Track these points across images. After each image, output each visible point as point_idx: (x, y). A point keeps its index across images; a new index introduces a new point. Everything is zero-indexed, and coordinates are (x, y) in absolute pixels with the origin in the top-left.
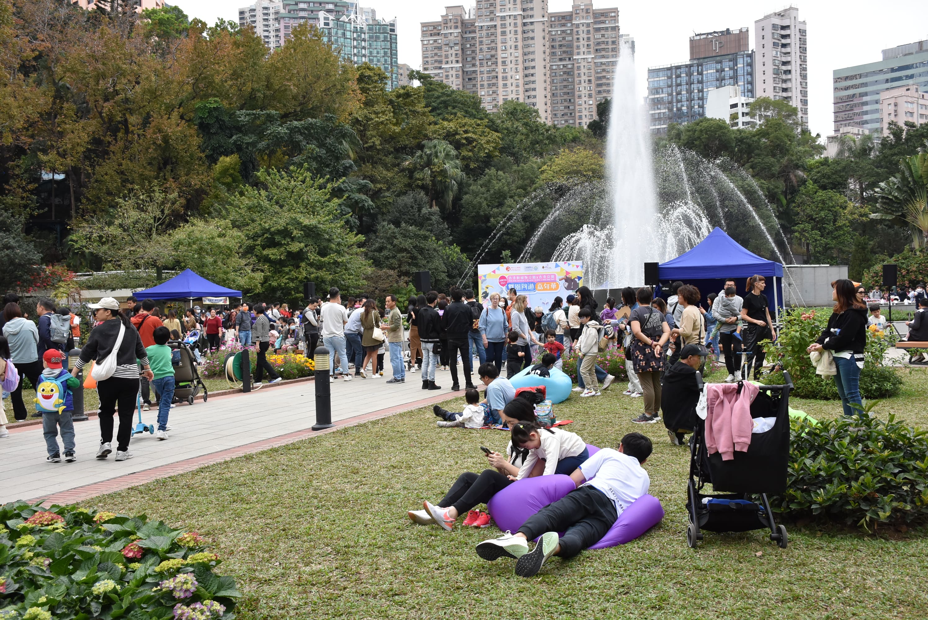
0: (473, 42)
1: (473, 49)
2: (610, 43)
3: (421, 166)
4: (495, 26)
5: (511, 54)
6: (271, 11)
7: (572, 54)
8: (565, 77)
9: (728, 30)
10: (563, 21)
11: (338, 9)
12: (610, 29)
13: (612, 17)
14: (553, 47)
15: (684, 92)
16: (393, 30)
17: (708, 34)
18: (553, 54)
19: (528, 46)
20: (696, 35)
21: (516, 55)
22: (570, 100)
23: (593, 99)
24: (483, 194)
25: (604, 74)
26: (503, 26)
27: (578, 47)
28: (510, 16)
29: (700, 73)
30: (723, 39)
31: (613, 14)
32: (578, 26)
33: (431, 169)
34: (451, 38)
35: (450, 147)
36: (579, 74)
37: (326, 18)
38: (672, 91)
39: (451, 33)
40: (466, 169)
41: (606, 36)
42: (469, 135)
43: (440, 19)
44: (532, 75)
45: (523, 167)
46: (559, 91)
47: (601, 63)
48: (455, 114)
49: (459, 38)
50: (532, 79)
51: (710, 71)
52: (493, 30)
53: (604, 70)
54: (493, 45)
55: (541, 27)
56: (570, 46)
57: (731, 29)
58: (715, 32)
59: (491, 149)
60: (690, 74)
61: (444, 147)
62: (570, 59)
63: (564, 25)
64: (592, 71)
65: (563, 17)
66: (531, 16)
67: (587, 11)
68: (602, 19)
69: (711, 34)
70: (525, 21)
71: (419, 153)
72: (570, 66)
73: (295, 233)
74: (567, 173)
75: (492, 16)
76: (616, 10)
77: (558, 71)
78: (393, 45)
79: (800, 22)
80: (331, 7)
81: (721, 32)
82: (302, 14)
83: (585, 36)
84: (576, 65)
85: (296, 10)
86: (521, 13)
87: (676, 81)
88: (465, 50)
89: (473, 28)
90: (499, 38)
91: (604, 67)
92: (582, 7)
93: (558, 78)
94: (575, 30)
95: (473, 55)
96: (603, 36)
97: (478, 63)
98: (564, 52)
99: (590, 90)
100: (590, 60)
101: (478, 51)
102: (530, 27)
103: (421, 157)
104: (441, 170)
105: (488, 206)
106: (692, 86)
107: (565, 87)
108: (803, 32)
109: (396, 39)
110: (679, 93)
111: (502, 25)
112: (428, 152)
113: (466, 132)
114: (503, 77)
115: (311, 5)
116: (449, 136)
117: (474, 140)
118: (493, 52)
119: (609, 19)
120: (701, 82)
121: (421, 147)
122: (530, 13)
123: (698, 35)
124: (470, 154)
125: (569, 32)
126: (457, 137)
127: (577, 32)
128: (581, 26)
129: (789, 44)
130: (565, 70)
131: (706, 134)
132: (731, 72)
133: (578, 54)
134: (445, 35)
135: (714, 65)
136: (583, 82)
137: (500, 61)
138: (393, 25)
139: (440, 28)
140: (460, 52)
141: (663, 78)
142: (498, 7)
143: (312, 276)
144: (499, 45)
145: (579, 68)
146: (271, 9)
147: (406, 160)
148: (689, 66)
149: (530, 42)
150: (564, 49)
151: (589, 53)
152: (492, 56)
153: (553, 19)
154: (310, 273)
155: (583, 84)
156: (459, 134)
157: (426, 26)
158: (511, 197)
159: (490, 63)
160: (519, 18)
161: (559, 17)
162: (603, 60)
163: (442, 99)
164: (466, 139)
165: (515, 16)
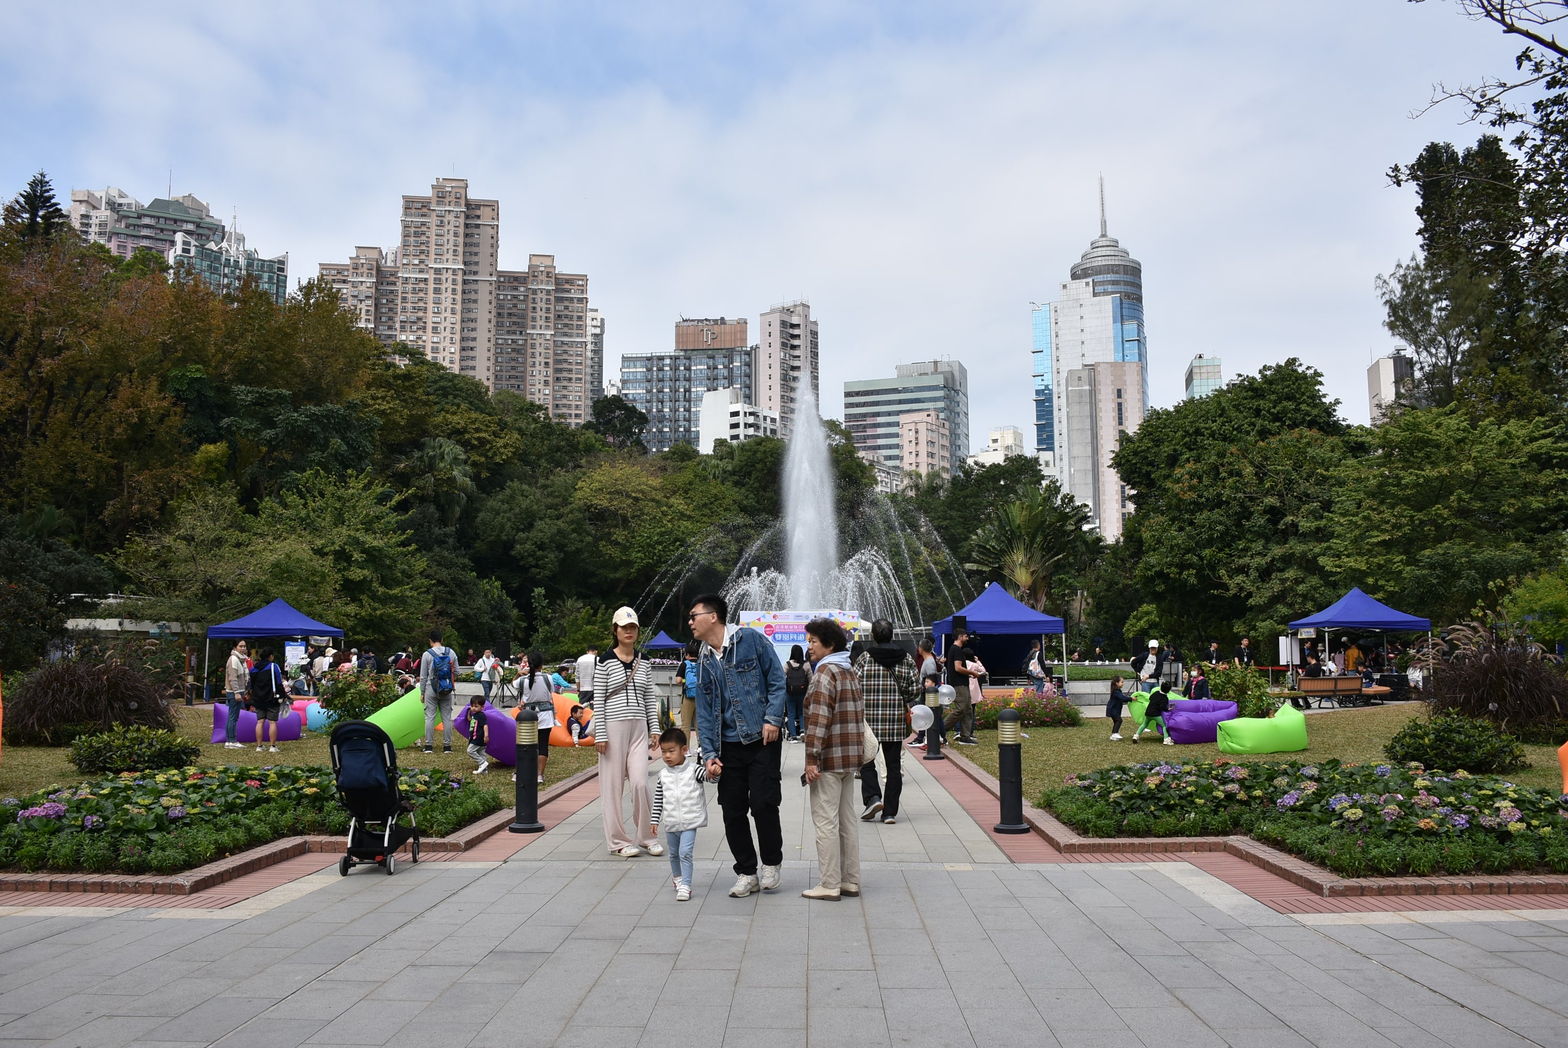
0: (391, 297)
1: (391, 305)
2: (575, 318)
3: (421, 470)
4: (426, 280)
5: (445, 319)
6: (94, 221)
7: (524, 326)
8: (514, 355)
9: (722, 319)
10: (515, 284)
11: (200, 231)
12: (575, 301)
13: (579, 285)
14: (499, 314)
15: (667, 390)
16: (282, 270)
17: (698, 321)
18: (499, 325)
19: (469, 311)
20: (684, 321)
21: (453, 320)
22: (519, 386)
23: (551, 388)
24: (505, 512)
25: (565, 357)
26: (438, 281)
27: (534, 319)
28: (447, 269)
29: (688, 369)
30: (716, 329)
31: (580, 283)
32: (534, 292)
33: (434, 477)
34: (363, 288)
35: (459, 449)
36: (533, 353)
37: (185, 243)
38: (652, 387)
39: (362, 282)
40: (476, 478)
41: (570, 309)
42: (483, 435)
43: (348, 262)
44: (472, 349)
45: (552, 481)
46: (504, 374)
47: (562, 342)
48: (458, 406)
49: (373, 290)
50: (471, 353)
51: (699, 367)
52: (422, 285)
53: (565, 352)
54: (421, 304)
55: (488, 288)
56: (524, 317)
57: (726, 318)
58: (706, 320)
59: (510, 454)
60: (675, 369)
61: (451, 449)
62: (521, 333)
63: (516, 289)
64: (551, 352)
65: (516, 279)
66: (475, 273)
67: (548, 275)
68: (567, 286)
69: (702, 321)
70: (466, 278)
71: (417, 454)
72: (520, 342)
73: (356, 556)
74: (610, 493)
75: (422, 266)
76: (584, 278)
77: (505, 347)
78: (281, 290)
79: (812, 322)
80: (191, 227)
81: (714, 320)
82: (145, 232)
83: (544, 306)
84: (530, 342)
85: (138, 226)
86: (462, 267)
87: (657, 375)
88: (380, 306)
89: (392, 279)
90: (431, 296)
91: (565, 348)
92: (542, 269)
93: (505, 355)
94: (531, 296)
95: (391, 314)
96: (566, 308)
97: (398, 326)
98: (514, 323)
99: (547, 376)
100: (548, 337)
101: (399, 310)
102: (473, 287)
103: (421, 459)
104: (448, 478)
105: (513, 528)
106: (677, 383)
107: (513, 368)
108: (815, 334)
109: (285, 282)
110: (660, 391)
111: (435, 279)
112: (431, 453)
113: (477, 430)
114: (433, 348)
115: (162, 221)
116: (457, 434)
117: (489, 442)
118: (421, 314)
119: (576, 288)
120: (688, 380)
121: (420, 447)
122: (474, 268)
123: (686, 321)
124: (483, 459)
125: (522, 298)
126: (467, 436)
127: (534, 299)
128: (539, 292)
129: (799, 346)
130: (514, 346)
131: (772, 456)
132: (726, 373)
133: (534, 327)
134: (355, 286)
135: (704, 361)
136: (537, 364)
137: (430, 326)
138: (282, 262)
139: (346, 273)
140: (372, 309)
141: (641, 370)
142: (433, 256)
143: (378, 612)
144: (430, 306)
145: (533, 346)
146: (94, 218)
147: (400, 461)
148: (675, 358)
149: (472, 306)
150: (514, 319)
151: (547, 327)
152: (419, 319)
153: (502, 279)
154: (375, 609)
155: (538, 367)
156: (469, 433)
157: (326, 269)
158: (541, 519)
159: (415, 328)
160: (460, 273)
161: (510, 277)
162: (566, 339)
163: (441, 384)
164: (478, 439)
165: (454, 270)
